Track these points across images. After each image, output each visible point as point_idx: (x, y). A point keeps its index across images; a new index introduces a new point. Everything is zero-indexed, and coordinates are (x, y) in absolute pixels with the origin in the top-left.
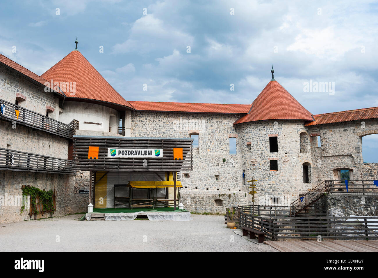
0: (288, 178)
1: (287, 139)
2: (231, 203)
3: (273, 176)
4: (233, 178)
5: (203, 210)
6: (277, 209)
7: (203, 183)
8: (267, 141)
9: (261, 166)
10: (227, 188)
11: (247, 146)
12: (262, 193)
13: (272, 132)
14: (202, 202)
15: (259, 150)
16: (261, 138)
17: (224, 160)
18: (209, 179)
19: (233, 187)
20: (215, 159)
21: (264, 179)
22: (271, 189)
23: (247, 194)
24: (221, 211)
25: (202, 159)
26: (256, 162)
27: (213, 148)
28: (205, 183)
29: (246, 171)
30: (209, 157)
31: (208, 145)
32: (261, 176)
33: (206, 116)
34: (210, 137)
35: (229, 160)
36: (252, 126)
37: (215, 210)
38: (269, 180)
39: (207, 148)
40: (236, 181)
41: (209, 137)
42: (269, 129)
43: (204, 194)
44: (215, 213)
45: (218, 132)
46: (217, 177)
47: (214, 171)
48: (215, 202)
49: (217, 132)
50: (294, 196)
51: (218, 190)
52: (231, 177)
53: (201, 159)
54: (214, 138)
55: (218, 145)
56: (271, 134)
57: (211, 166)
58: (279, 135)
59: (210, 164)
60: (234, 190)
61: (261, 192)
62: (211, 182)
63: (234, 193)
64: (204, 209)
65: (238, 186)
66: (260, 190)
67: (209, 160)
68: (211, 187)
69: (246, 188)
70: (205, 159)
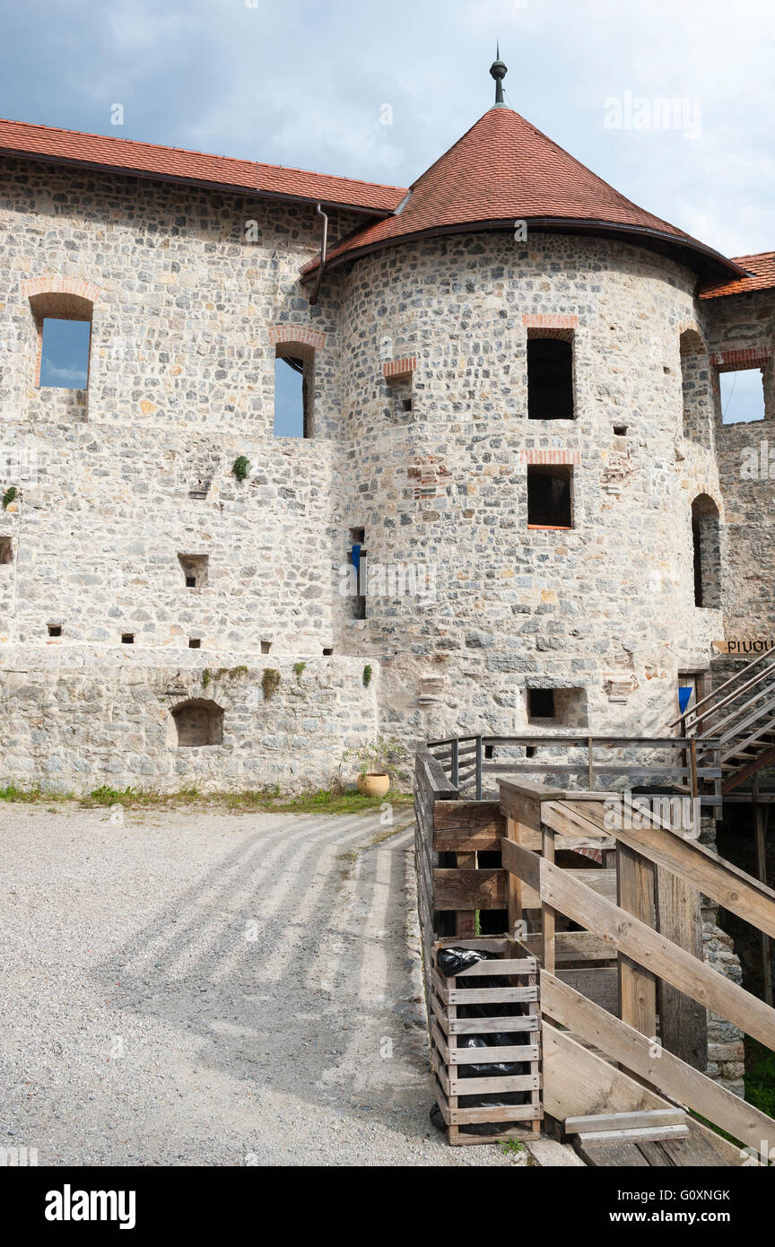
0: (626, 574)
1: (626, 348)
2: (280, 725)
3: (543, 558)
4: (292, 575)
5: (88, 771)
6: (562, 761)
7: (100, 599)
8: (515, 349)
9: (473, 501)
10: (252, 634)
11: (385, 387)
12: (476, 662)
13: (543, 302)
14: (84, 722)
15: (464, 403)
16: (478, 337)
17: (240, 470)
18: (144, 575)
19: (291, 629)
20: (187, 455)
21: (490, 576)
22: (532, 638)
23: (377, 668)
24: (212, 776)
25: (105, 452)
26: (443, 473)
27: (174, 397)
28: (111, 603)
29: (371, 535)
30: (149, 438)
31: (144, 377)
32: (474, 557)
33: (142, 209)
34: (161, 332)
35: (273, 467)
36: (423, 264)
37: (172, 773)
38: (522, 584)
39: (136, 395)
40: (309, 593)
41: (157, 328)
42: (530, 285)
43: (104, 670)
44: (170, 792)
45: (209, 307)
46: (193, 566)
47: (177, 527)
48: (171, 720)
49: (204, 304)
50: (654, 680)
51: (195, 644)
52: (280, 572)
53: (93, 448)
54: (187, 337)
55: (207, 381)
56: (539, 311)
57: (159, 500)
58: (583, 323)
59: (154, 484)
60: (294, 644)
61: (470, 656)
62: (153, 596)
63: (299, 661)
64: (97, 764)
65: (317, 625)
66: (463, 646)
67: (146, 458)
68: (150, 627)
69: (368, 635)
70: (119, 450)
